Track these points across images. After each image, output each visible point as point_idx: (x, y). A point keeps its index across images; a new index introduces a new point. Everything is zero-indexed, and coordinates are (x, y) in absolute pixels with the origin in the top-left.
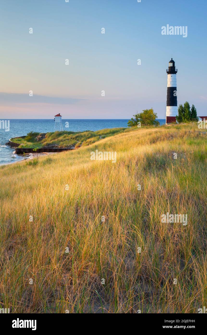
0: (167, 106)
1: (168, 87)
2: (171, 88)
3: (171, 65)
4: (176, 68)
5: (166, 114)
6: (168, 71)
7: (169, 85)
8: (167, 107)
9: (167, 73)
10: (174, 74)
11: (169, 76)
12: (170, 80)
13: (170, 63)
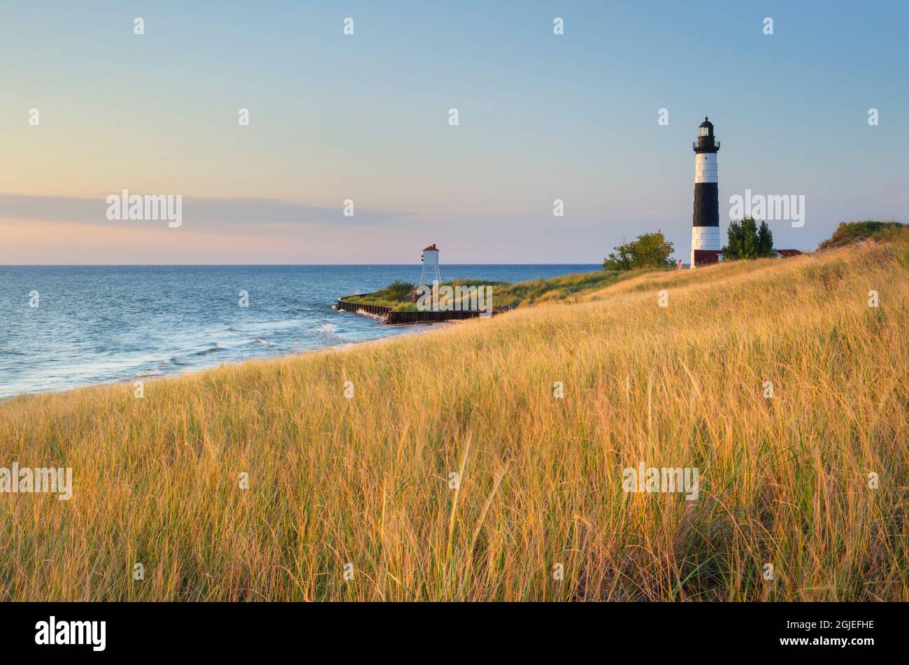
0: (694, 226)
1: (697, 182)
2: (703, 184)
3: (705, 132)
4: (715, 139)
5: (693, 244)
6: (697, 146)
7: (699, 178)
8: (695, 228)
9: (695, 150)
10: (712, 154)
11: (700, 157)
12: (702, 167)
13: (703, 129)
